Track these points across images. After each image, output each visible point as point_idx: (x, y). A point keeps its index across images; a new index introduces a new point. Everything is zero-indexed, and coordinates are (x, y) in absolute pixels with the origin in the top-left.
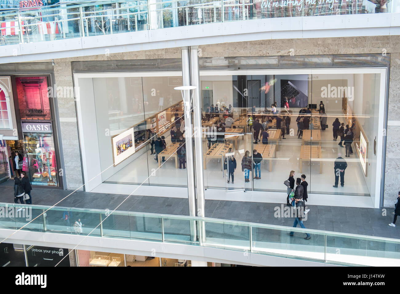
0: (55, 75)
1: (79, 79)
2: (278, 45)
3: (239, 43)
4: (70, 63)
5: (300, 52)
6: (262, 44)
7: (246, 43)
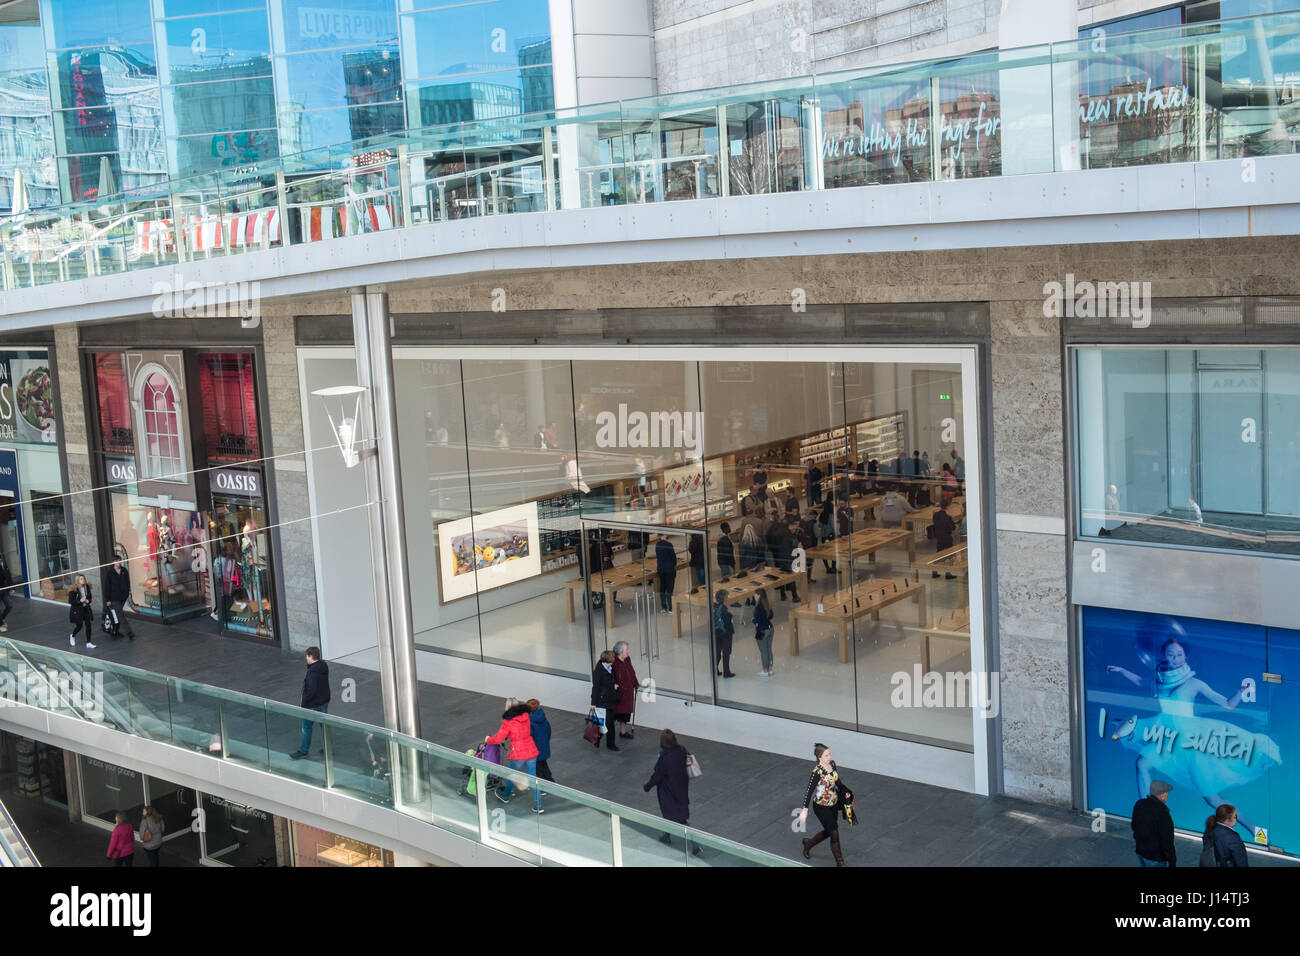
0: (266, 349)
1: (306, 360)
2: (709, 275)
3: (622, 268)
4: (292, 321)
5: (762, 296)
6: (673, 272)
7: (637, 267)
